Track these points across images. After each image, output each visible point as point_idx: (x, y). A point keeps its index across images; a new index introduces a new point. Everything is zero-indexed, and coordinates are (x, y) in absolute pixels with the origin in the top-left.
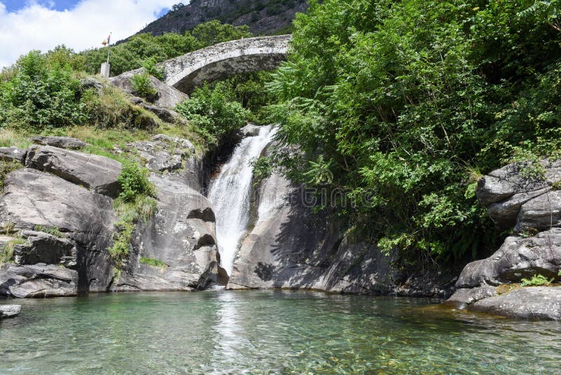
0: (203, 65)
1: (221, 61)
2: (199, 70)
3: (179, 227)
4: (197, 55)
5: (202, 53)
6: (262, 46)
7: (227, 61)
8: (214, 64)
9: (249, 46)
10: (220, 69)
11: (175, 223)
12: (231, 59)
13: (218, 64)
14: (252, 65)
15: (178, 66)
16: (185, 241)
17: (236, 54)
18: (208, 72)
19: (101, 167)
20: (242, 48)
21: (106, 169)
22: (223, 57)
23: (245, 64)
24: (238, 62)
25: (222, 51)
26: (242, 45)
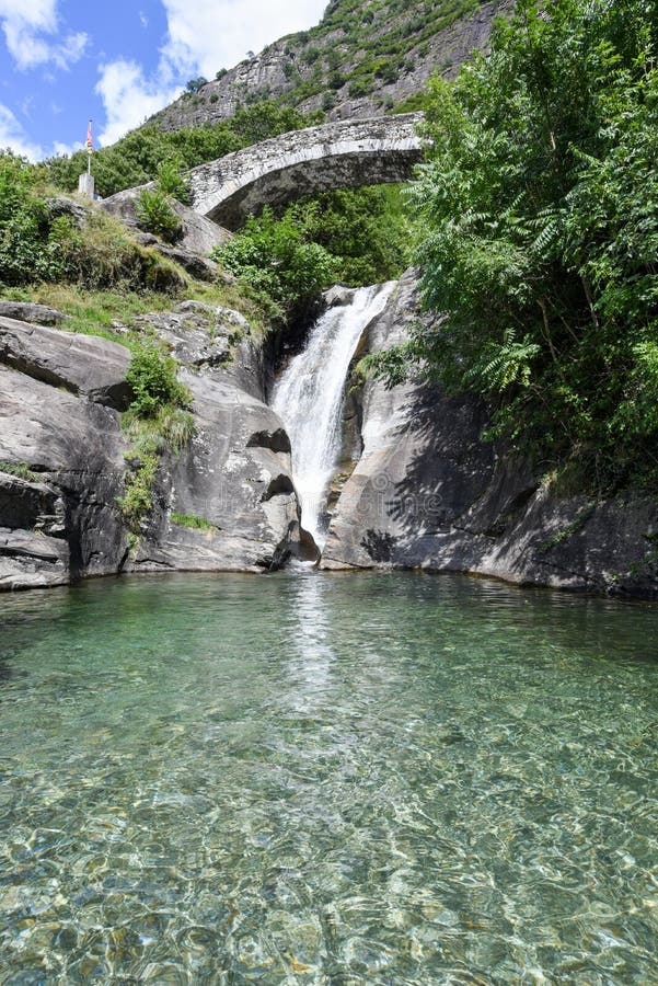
0: (257, 176)
1: (289, 167)
2: (250, 186)
3: (233, 463)
4: (246, 157)
5: (254, 153)
6: (363, 138)
7: (298, 168)
8: (277, 174)
9: (338, 137)
10: (287, 183)
11: (227, 456)
12: (306, 164)
13: (283, 174)
14: (343, 175)
15: (213, 178)
16: (245, 486)
17: (315, 153)
18: (265, 189)
19: (94, 355)
20: (326, 143)
21: (105, 359)
22: (292, 159)
23: (332, 172)
24: (320, 169)
25: (291, 149)
26: (326, 136)
